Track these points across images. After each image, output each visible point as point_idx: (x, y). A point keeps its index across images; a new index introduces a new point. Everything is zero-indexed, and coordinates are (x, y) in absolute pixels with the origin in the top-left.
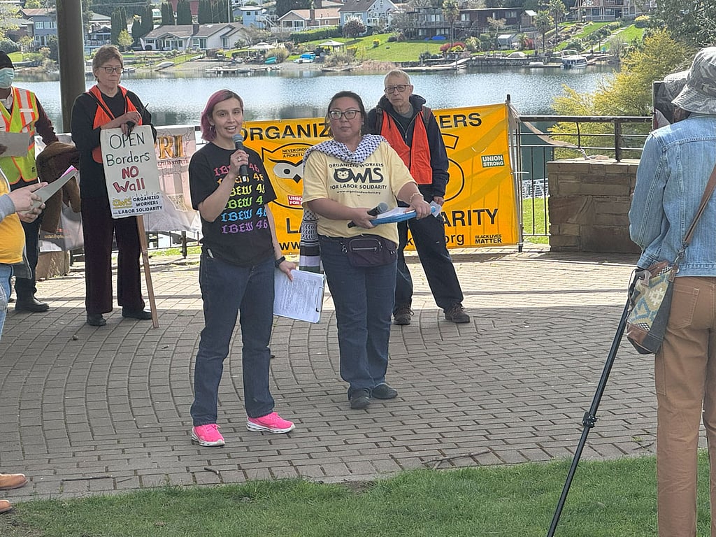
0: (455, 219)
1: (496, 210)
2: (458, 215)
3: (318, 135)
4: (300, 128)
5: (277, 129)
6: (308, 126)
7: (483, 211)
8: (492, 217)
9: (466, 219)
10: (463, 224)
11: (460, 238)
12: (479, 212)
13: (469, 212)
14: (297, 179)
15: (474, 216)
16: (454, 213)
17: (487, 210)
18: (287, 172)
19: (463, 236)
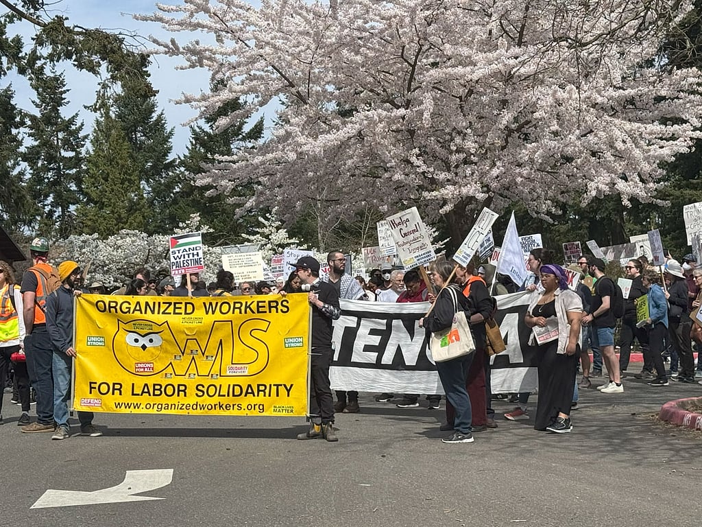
0: (259, 391)
1: (292, 385)
2: (262, 388)
3: (161, 312)
4: (147, 304)
5: (130, 304)
6: (154, 303)
7: (281, 385)
8: (288, 391)
9: (267, 391)
10: (265, 396)
11: (261, 407)
12: (278, 386)
13: (270, 385)
14: (144, 347)
15: (274, 388)
16: (259, 386)
17: (285, 386)
18: (136, 341)
19: (263, 405)
